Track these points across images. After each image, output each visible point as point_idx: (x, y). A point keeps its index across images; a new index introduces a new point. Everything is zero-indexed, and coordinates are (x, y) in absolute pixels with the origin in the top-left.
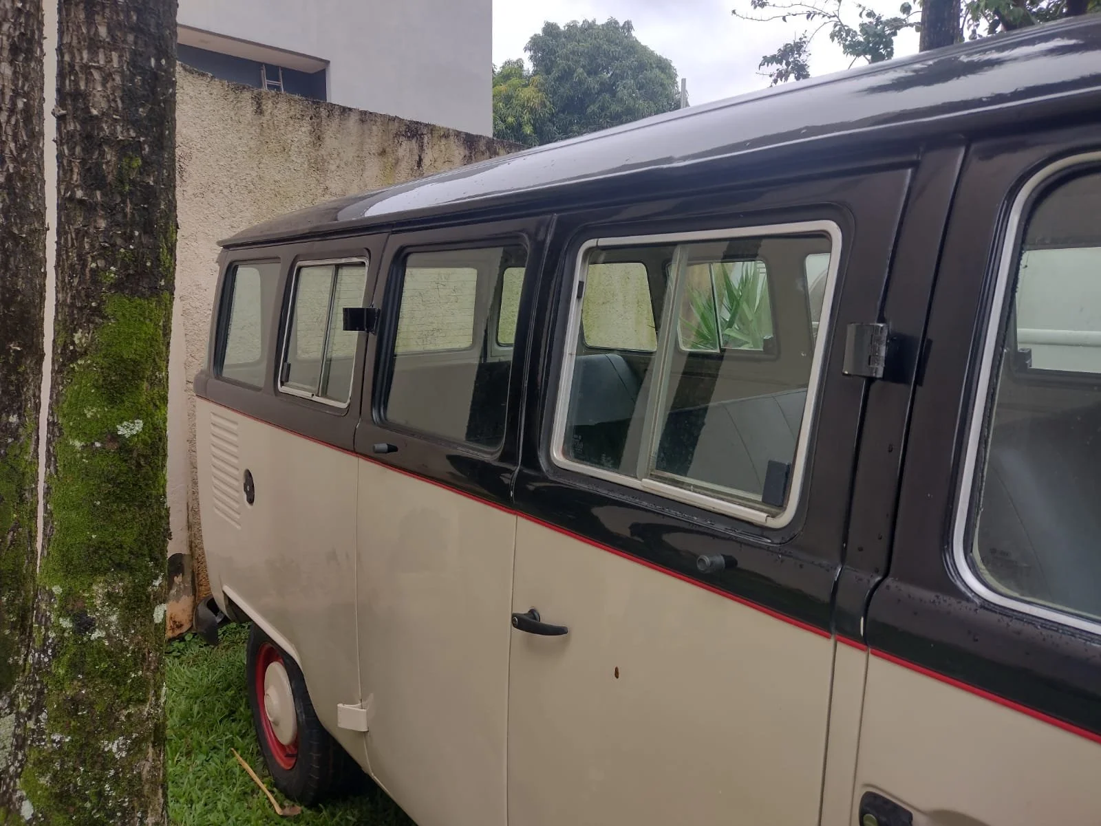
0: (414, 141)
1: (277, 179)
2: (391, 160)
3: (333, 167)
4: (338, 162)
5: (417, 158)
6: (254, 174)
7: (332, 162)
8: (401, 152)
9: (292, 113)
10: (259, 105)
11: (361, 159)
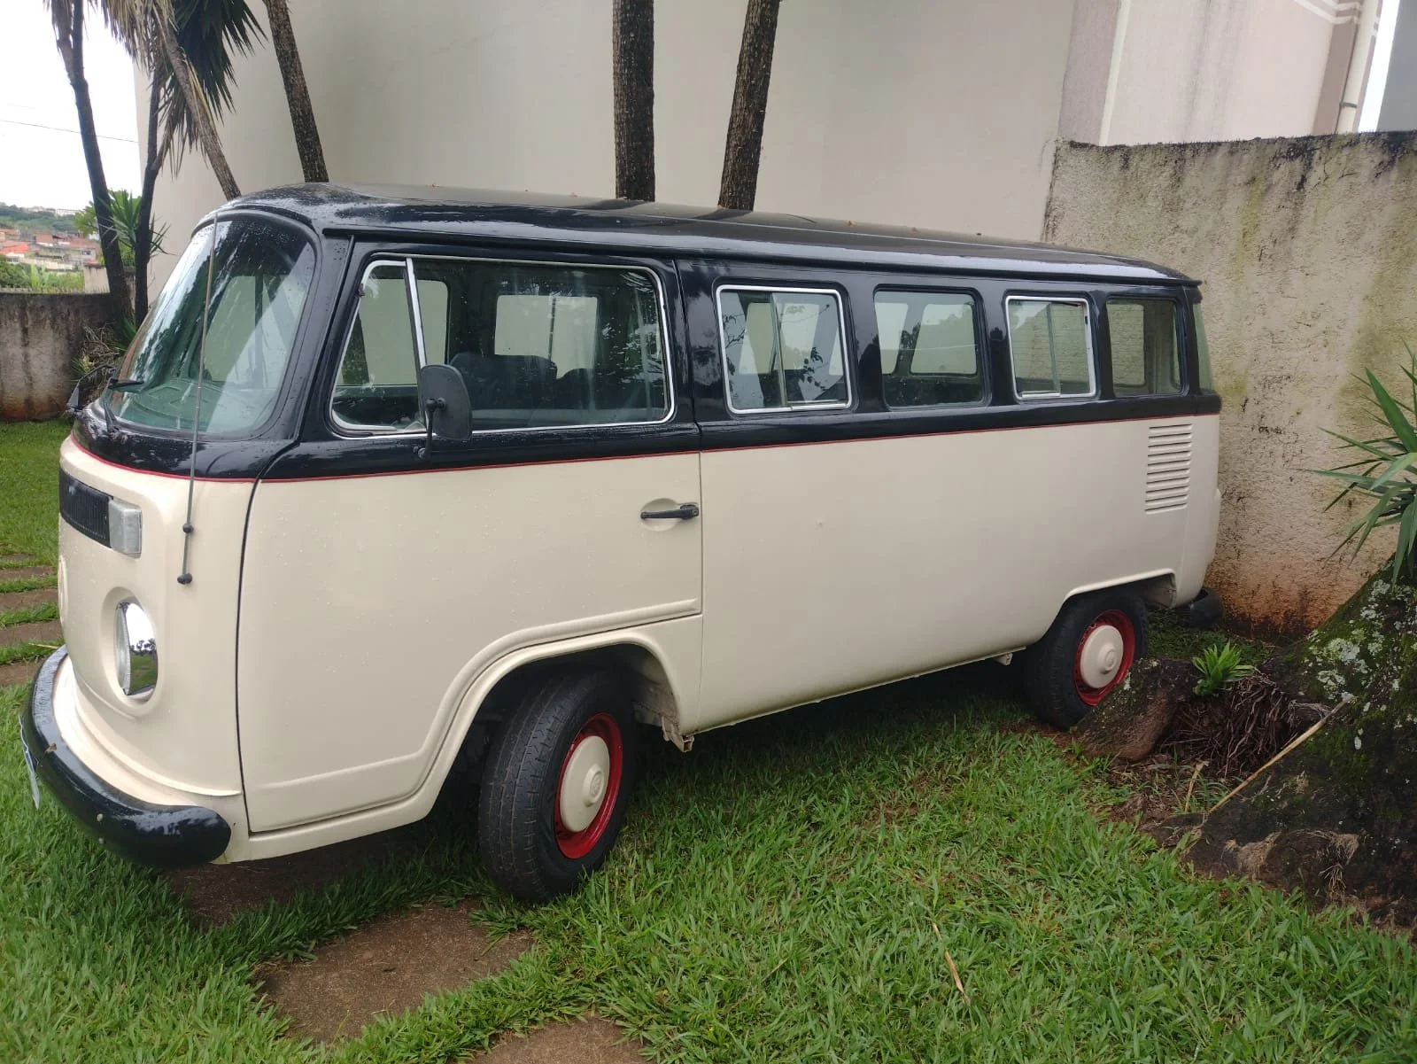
0: (1298, 161)
1: (1130, 224)
2: (1262, 187)
3: (1190, 205)
4: (1195, 199)
5: (1299, 179)
6: (1111, 222)
7: (1188, 200)
8: (1277, 176)
9: (1156, 161)
10: (1126, 160)
11: (1222, 194)
